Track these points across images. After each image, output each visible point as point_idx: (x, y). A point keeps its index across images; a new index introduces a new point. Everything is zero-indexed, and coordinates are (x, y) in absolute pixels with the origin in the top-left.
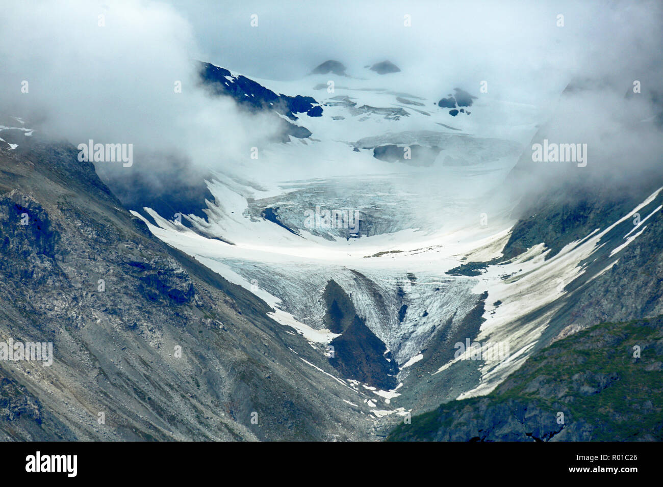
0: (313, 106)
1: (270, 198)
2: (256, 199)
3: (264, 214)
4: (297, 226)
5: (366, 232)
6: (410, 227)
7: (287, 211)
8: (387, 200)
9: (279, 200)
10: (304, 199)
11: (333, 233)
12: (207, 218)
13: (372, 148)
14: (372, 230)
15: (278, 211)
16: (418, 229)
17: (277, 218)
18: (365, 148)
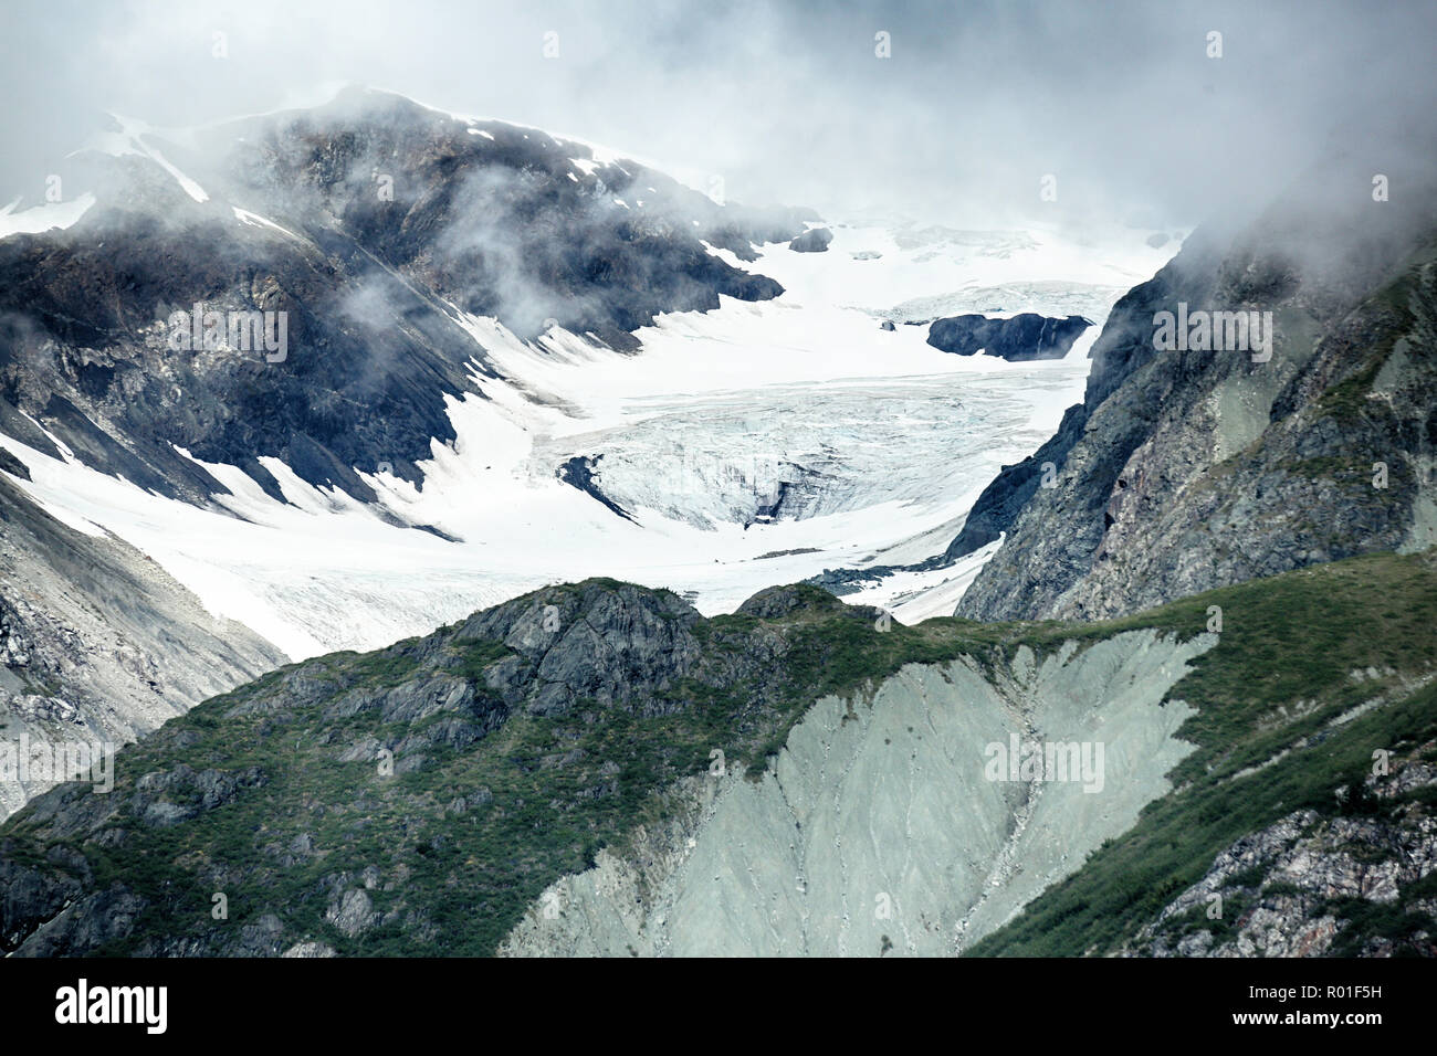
0: (807, 228)
1: (589, 434)
2: (554, 439)
3: (564, 472)
4: (633, 498)
5: (796, 510)
6: (897, 498)
7: (621, 462)
8: (861, 436)
9: (608, 437)
10: (667, 436)
11: (716, 512)
12: (423, 481)
13: (928, 322)
14: (812, 505)
15: (600, 463)
16: (910, 501)
17: (594, 480)
18: (909, 323)
